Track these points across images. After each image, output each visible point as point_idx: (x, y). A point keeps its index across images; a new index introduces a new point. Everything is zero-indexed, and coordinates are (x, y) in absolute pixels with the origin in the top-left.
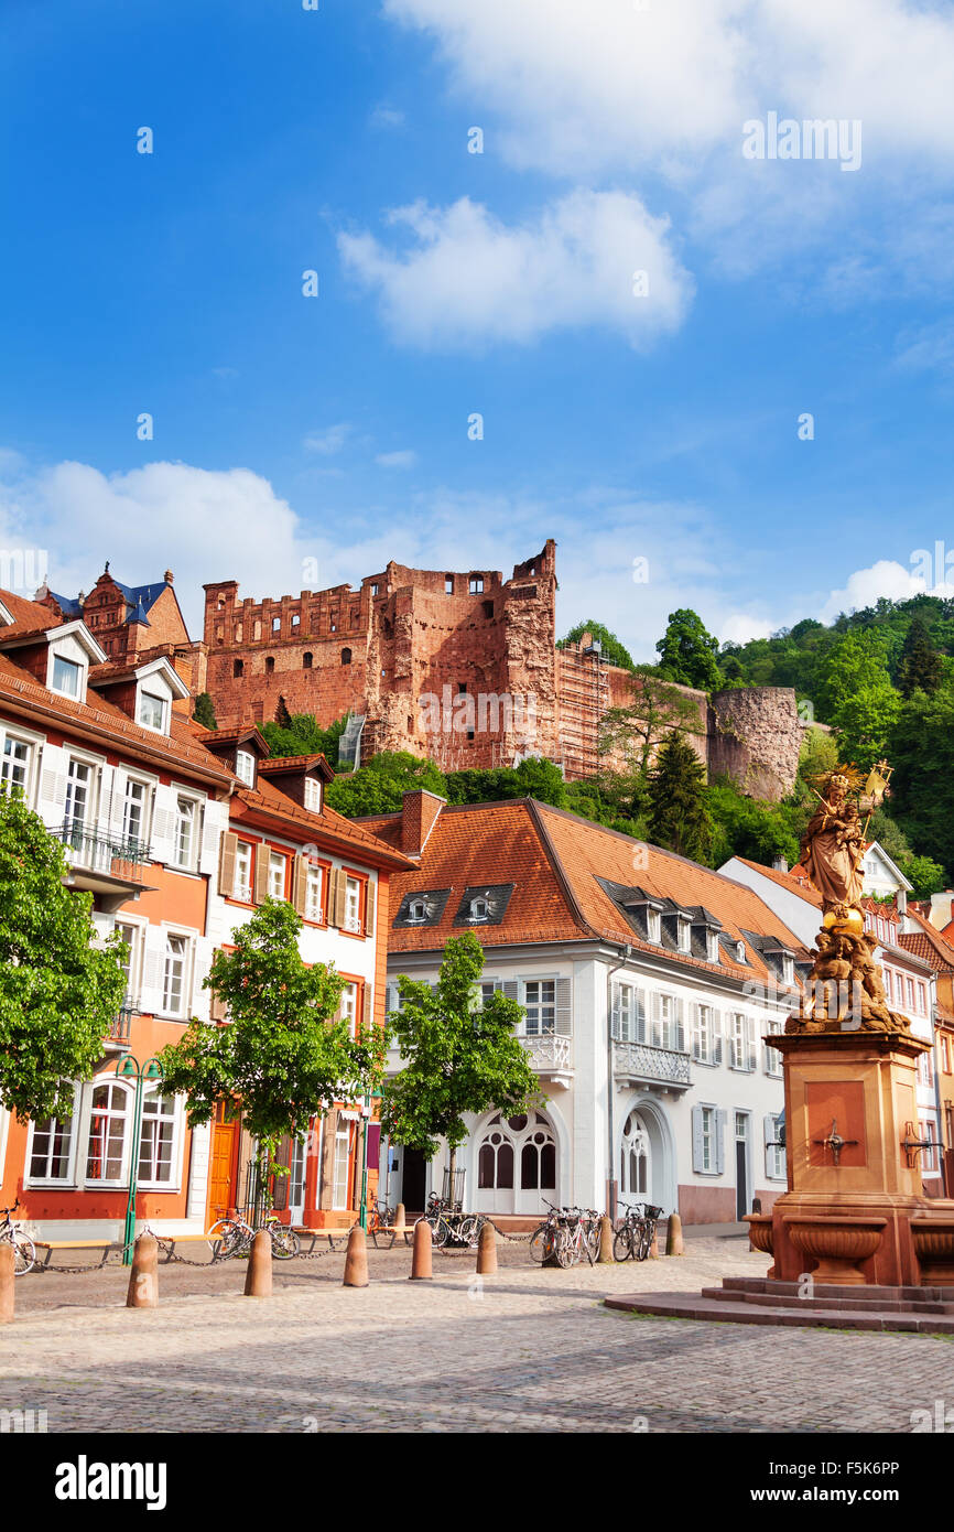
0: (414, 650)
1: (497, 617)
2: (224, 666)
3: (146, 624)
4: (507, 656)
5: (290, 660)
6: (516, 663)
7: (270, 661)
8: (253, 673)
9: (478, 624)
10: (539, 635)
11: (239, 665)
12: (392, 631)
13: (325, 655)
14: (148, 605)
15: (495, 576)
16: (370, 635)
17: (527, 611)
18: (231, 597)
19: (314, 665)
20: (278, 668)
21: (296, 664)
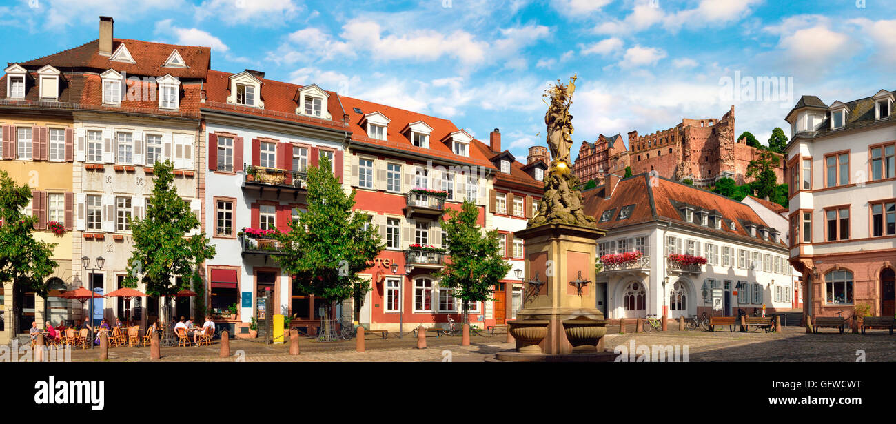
0: (691, 146)
1: (716, 133)
2: (635, 157)
3: (613, 148)
4: (719, 146)
5: (654, 154)
6: (722, 148)
7: (648, 155)
8: (644, 159)
9: (711, 136)
10: (729, 139)
11: (639, 157)
12: (684, 142)
13: (664, 151)
14: (613, 142)
15: (716, 120)
16: (677, 143)
17: (725, 130)
18: (636, 136)
19: (662, 155)
20: (650, 157)
21: (656, 154)
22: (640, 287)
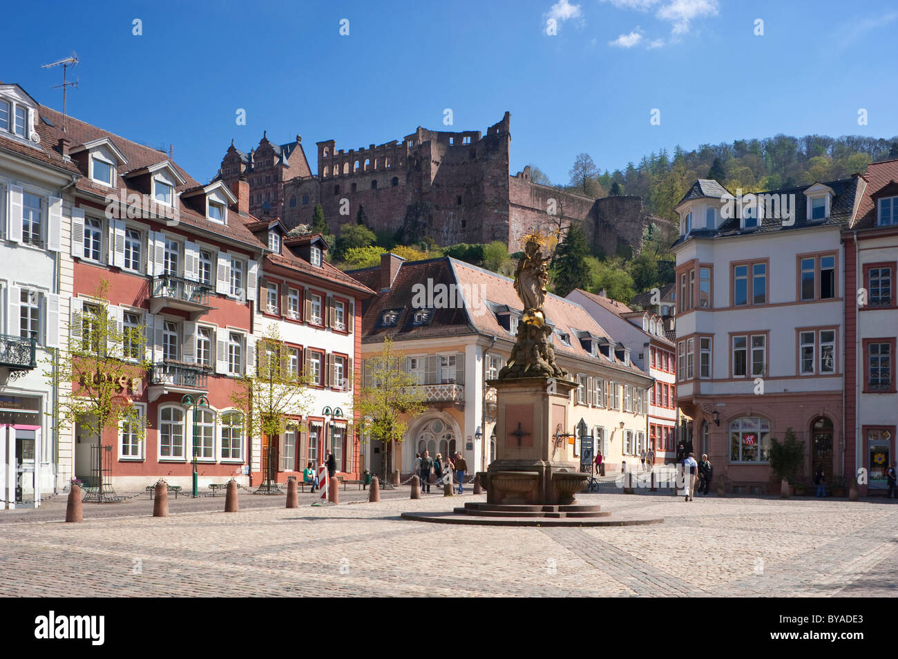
0: (432, 177)
1: (478, 158)
2: (329, 188)
3: (287, 165)
4: (483, 180)
5: (365, 184)
6: (488, 184)
7: (354, 185)
8: (345, 192)
9: (468, 161)
10: (501, 168)
11: (337, 188)
12: (419, 167)
13: (383, 182)
14: (288, 154)
16: (408, 170)
17: (493, 154)
18: (332, 149)
19: (378, 187)
20: (358, 189)
21: (368, 187)
22: (444, 428)
